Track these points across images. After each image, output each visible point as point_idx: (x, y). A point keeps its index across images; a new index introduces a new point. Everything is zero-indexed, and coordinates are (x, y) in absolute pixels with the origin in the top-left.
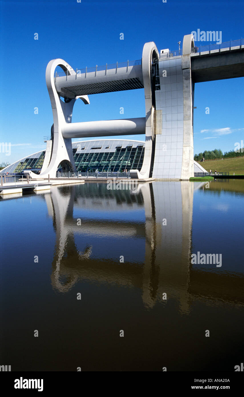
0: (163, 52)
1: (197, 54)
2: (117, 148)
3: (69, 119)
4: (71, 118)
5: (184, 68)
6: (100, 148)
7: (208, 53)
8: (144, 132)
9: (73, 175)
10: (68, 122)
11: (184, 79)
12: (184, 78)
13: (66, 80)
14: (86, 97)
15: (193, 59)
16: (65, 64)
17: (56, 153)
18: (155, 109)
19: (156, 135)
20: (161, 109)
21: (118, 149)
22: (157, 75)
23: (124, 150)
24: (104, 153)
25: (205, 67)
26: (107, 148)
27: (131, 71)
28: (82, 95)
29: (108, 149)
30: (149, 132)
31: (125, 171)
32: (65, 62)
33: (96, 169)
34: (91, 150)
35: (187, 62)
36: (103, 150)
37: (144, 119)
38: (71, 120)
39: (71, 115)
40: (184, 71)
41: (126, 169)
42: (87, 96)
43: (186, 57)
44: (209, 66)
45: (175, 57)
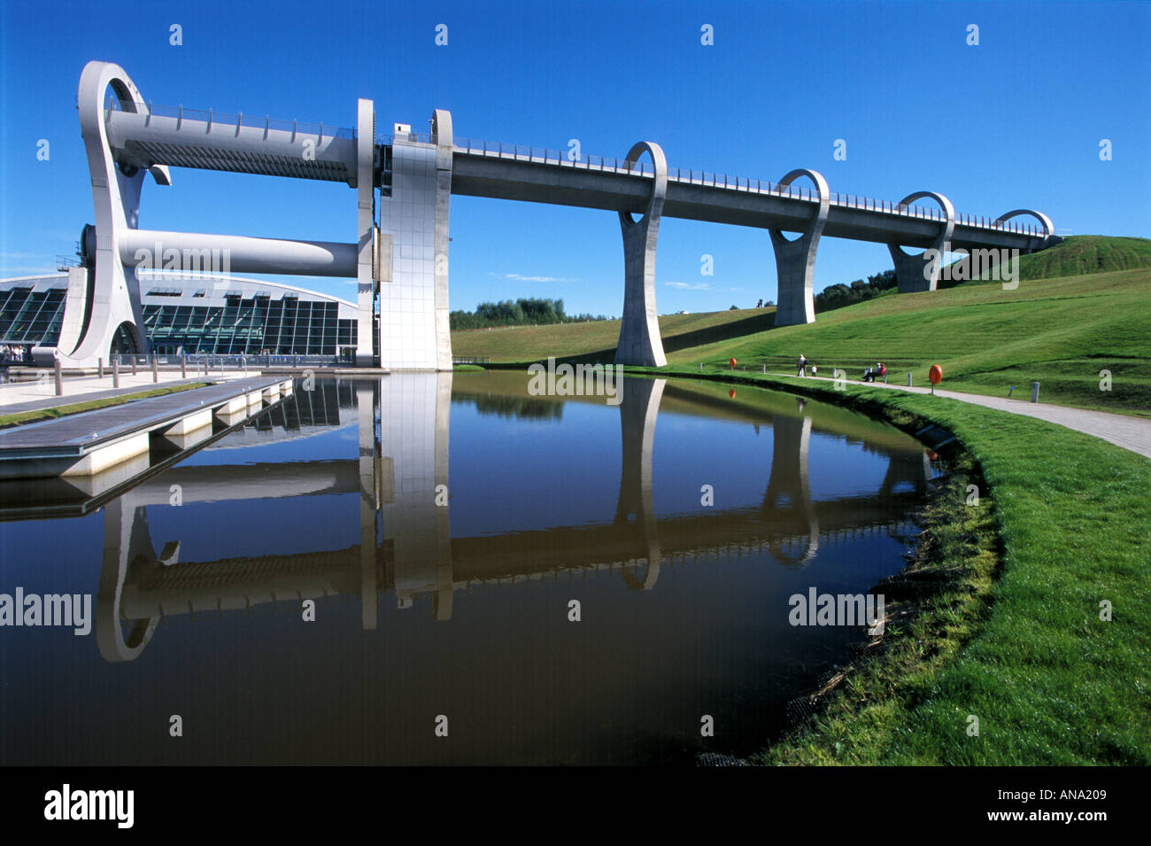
0: (400, 129)
1: (464, 151)
2: (226, 296)
3: (133, 221)
4: (137, 218)
5: (440, 167)
6: (179, 295)
7: (482, 154)
8: (354, 274)
9: (141, 360)
10: (130, 226)
11: (438, 189)
12: (438, 184)
13: (144, 123)
14: (165, 169)
15: (456, 155)
16: (126, 80)
17: (108, 303)
18: (379, 231)
19: (382, 283)
20: (392, 233)
21: (233, 300)
22: (387, 167)
23: (248, 303)
24: (192, 307)
25: (474, 175)
26: (197, 295)
27: (328, 144)
28: (161, 164)
29: (200, 298)
30: (364, 275)
31: (265, 353)
32: (125, 74)
33: (177, 347)
34: (149, 297)
35: (445, 159)
36: (186, 301)
37: (355, 249)
38: (137, 223)
39: (137, 212)
40: (439, 173)
41: (265, 347)
42: (166, 167)
43: (446, 150)
44: (480, 175)
45: (425, 145)
